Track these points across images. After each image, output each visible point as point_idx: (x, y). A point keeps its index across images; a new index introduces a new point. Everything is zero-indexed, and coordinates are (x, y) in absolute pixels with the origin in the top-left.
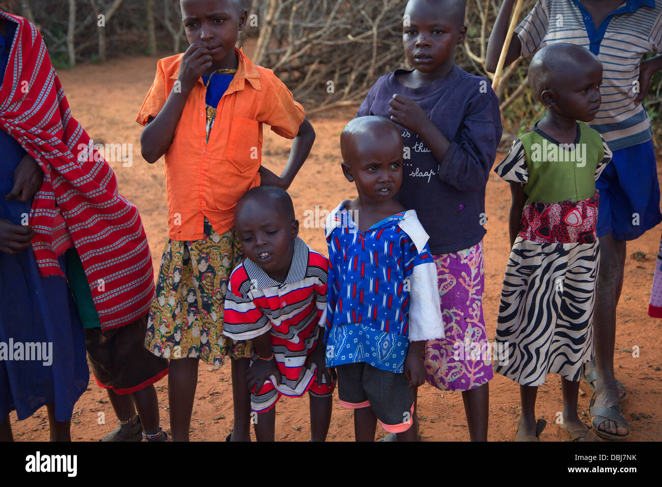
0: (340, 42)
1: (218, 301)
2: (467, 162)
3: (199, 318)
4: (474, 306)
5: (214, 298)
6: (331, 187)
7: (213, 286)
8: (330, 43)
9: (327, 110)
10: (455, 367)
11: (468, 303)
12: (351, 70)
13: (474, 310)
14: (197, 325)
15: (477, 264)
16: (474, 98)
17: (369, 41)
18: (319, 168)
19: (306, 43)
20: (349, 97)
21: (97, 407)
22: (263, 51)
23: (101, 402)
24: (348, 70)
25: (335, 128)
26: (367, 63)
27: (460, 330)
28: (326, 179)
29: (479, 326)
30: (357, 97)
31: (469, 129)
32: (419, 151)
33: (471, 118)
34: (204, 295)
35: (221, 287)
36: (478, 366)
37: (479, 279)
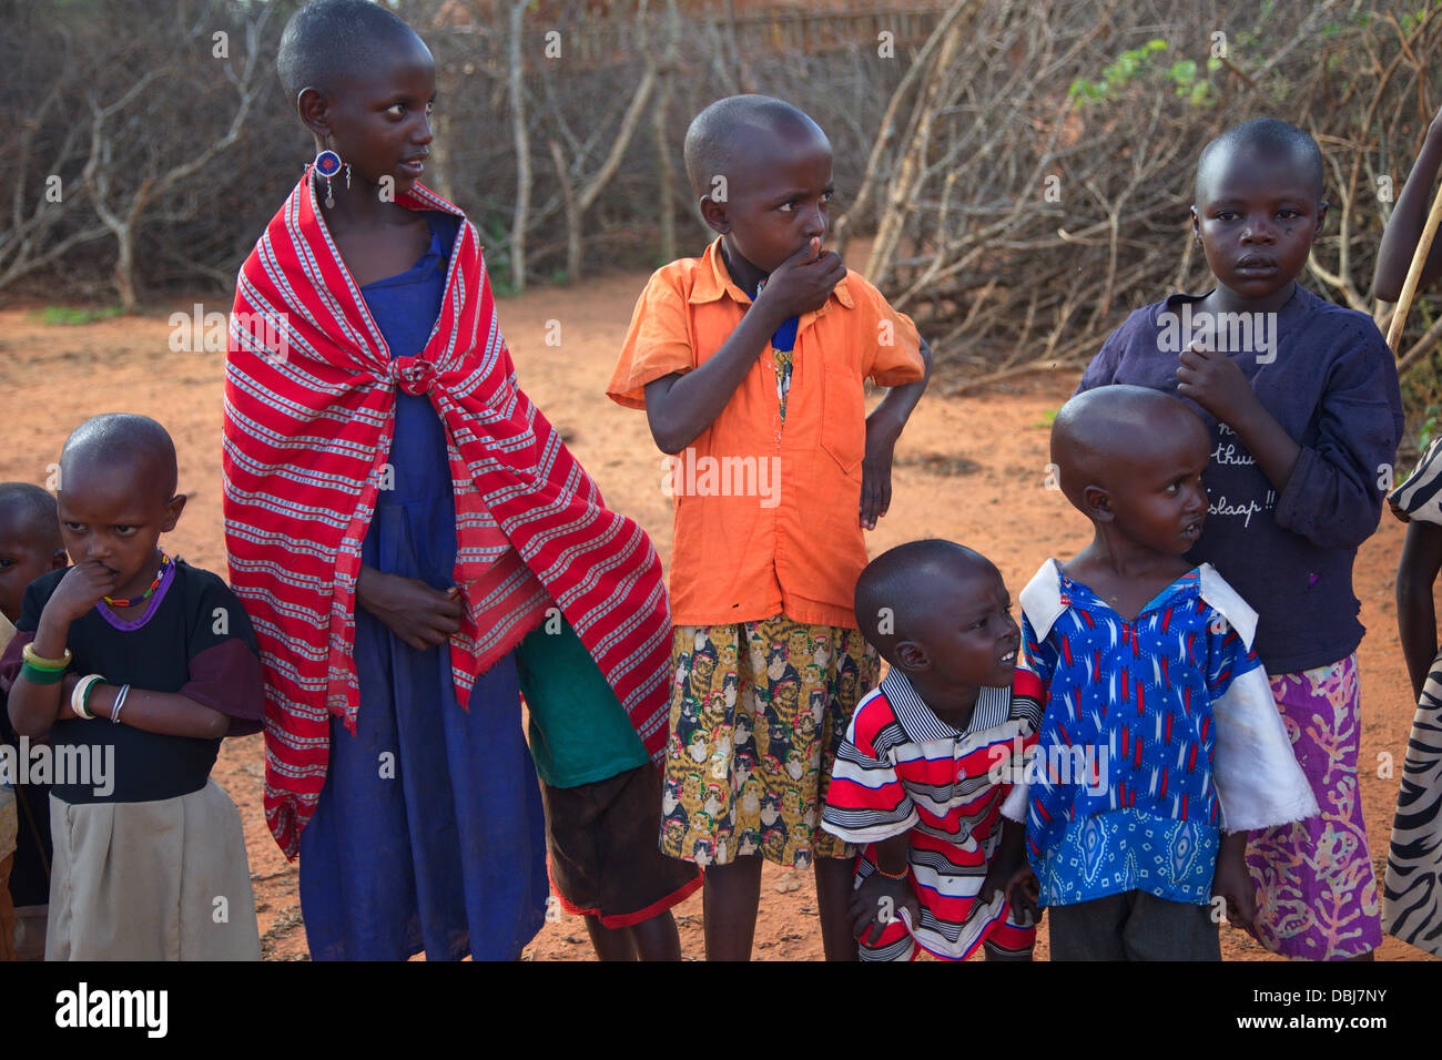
0: (1041, 244)
1: (805, 738)
2: (1337, 486)
3: (756, 775)
4: (1341, 786)
5: (798, 731)
6: (1020, 531)
7: (795, 707)
8: (1021, 246)
9: (1012, 379)
10: (1294, 910)
11: (1326, 780)
12: (1063, 299)
13: (1339, 795)
14: (753, 788)
15: (1347, 700)
16: (1345, 356)
17: (1101, 242)
18: (996, 493)
19: (972, 246)
20: (1056, 353)
21: (563, 950)
22: (886, 261)
23: (571, 941)
24: (1054, 299)
25: (1028, 414)
26: (1097, 286)
27: (1306, 834)
28: (1010, 517)
29: (1350, 830)
30: (1074, 353)
31: (1337, 420)
32: (1225, 462)
33: (1341, 397)
34: (777, 726)
35: (811, 707)
36: (1347, 915)
37: (1352, 730)
